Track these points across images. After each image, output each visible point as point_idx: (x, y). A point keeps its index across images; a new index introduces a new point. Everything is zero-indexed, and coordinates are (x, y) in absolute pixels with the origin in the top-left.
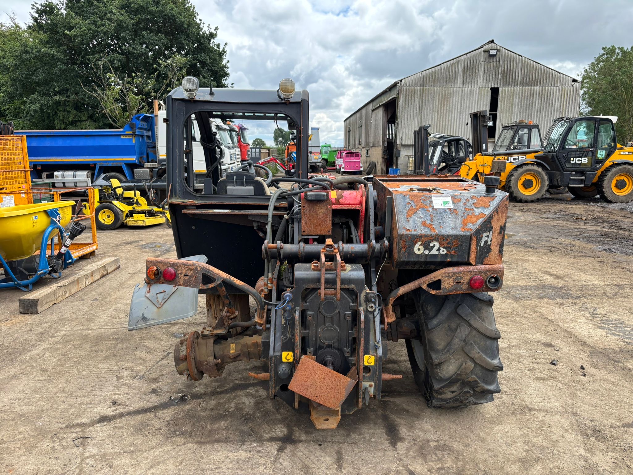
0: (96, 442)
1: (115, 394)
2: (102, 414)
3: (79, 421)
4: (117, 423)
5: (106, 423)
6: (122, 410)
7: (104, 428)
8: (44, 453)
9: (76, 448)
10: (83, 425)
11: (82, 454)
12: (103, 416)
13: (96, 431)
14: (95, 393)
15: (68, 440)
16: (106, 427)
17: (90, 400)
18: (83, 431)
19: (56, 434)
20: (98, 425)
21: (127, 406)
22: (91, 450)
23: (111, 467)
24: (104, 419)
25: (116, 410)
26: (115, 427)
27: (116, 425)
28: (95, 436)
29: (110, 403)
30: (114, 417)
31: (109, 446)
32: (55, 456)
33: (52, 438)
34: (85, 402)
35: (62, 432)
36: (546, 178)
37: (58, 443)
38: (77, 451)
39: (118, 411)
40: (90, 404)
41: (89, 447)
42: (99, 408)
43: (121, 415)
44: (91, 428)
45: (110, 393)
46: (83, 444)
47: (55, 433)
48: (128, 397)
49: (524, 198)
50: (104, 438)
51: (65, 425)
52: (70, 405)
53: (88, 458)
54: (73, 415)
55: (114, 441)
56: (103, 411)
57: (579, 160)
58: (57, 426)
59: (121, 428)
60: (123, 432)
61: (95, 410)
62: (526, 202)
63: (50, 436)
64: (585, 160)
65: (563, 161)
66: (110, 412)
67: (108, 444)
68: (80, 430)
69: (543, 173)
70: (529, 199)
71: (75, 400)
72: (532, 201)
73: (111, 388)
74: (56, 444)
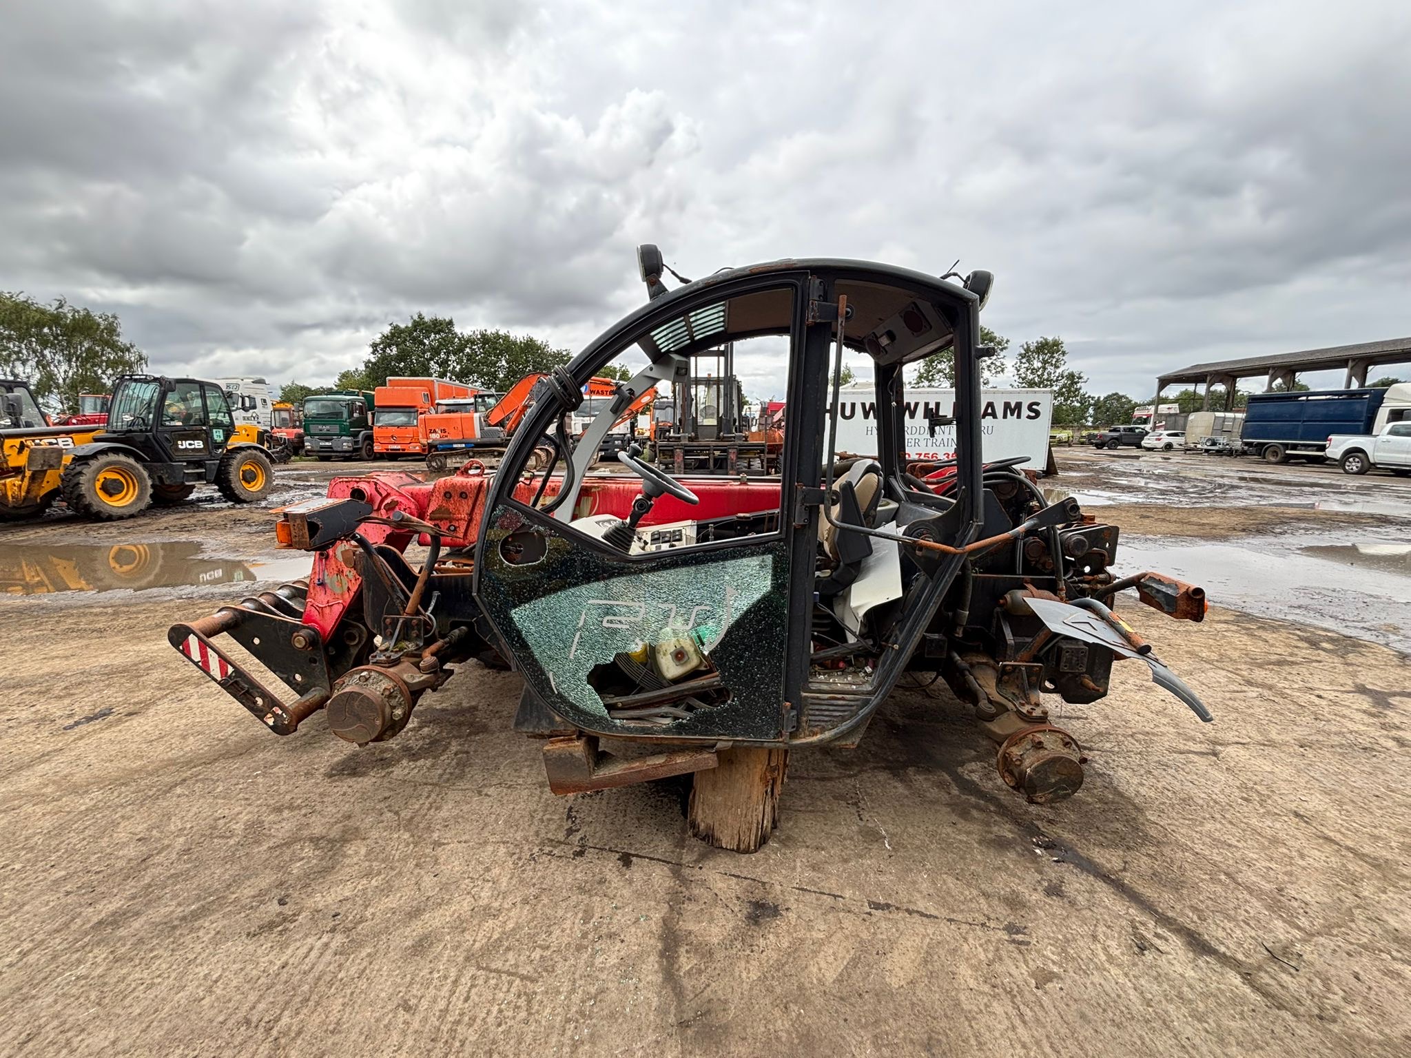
0: (1260, 933)
1: (1111, 959)
2: (1191, 955)
3: (1247, 990)
4: (1189, 919)
5: (1206, 937)
6: (1151, 924)
7: (1220, 934)
8: (1377, 1011)
9: (1305, 957)
10: (1247, 977)
11: (1304, 941)
12: (1194, 951)
13: (1240, 945)
14: (1137, 1006)
15: (1304, 981)
16: (1213, 932)
17: (1170, 1001)
18: (1260, 968)
19: (1321, 1018)
20: (1222, 949)
21: (1132, 921)
22: (1281, 931)
23: (1280, 890)
24: (1198, 945)
25: (1157, 935)
26: (1199, 918)
27: (1195, 918)
28: (1249, 940)
29: (1149, 956)
30: (1181, 930)
31: (1248, 908)
32: (1358, 985)
33: (1334, 1021)
34: (1184, 1010)
35: (1302, 1010)
36: (146, 474)
37: (1330, 996)
38: (1308, 952)
39: (1159, 931)
40: (1180, 996)
41: (1282, 937)
42: (1180, 970)
43: (1164, 920)
44: (1240, 957)
45: (1114, 971)
46: (1285, 950)
47: (1318, 1022)
48: (1101, 929)
49: (115, 512)
50: (1242, 924)
51: (1283, 1013)
52: (1221, 1041)
53: (1299, 928)
54: (1242, 1013)
55: (1231, 905)
56: (1182, 958)
57: (190, 444)
58: (1303, 1030)
59: (1194, 909)
60: (1201, 901)
61: (1190, 973)
62: (121, 518)
63: (1336, 1028)
64: (198, 444)
65: (167, 445)
66: (1174, 946)
67: (1246, 911)
68: (1262, 974)
69: (139, 466)
70: (126, 512)
71: (1197, 1041)
72: (132, 516)
73: (1096, 978)
74: (1337, 999)
